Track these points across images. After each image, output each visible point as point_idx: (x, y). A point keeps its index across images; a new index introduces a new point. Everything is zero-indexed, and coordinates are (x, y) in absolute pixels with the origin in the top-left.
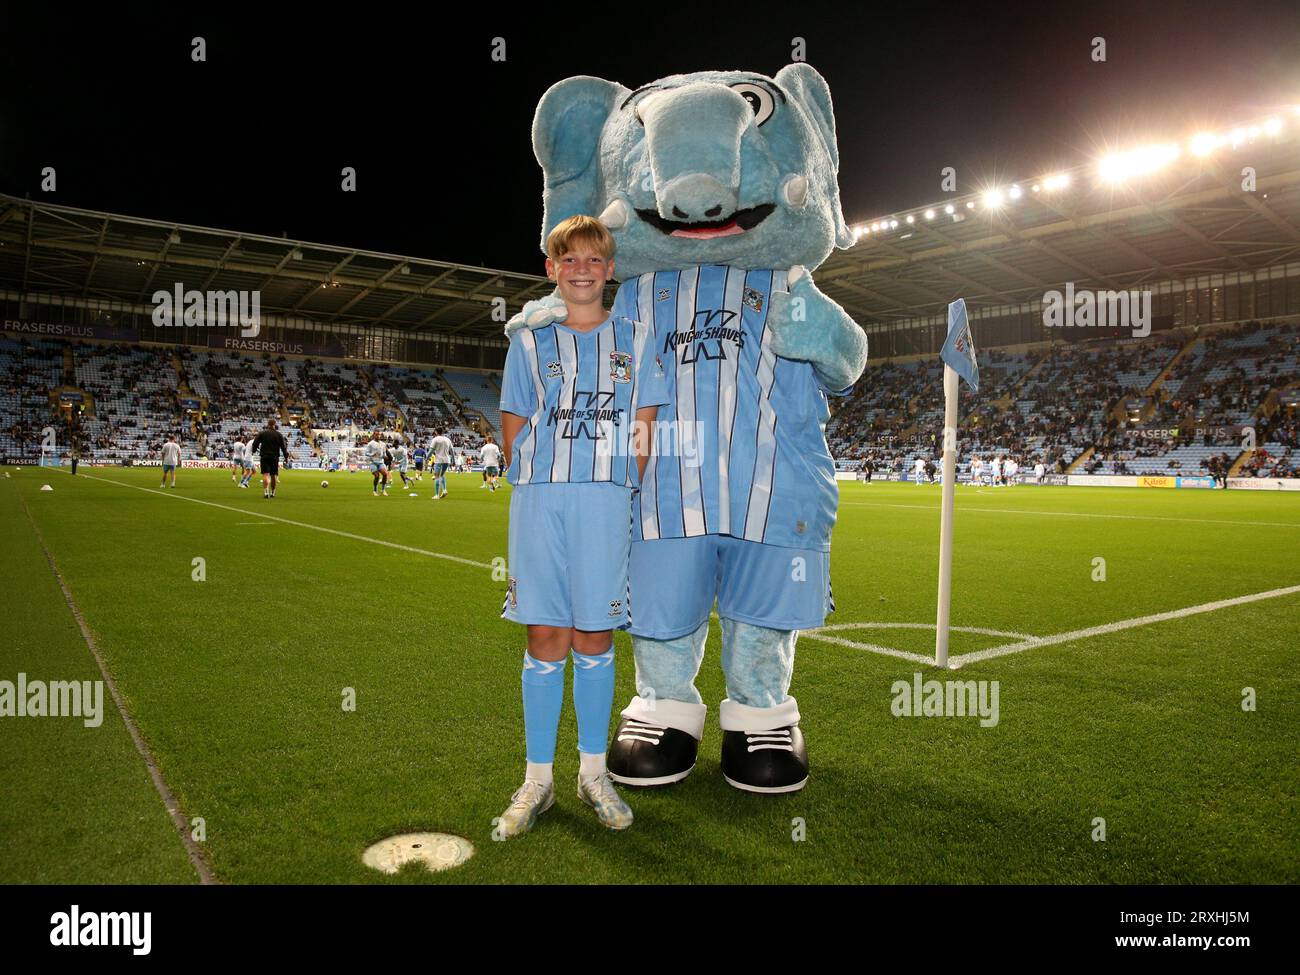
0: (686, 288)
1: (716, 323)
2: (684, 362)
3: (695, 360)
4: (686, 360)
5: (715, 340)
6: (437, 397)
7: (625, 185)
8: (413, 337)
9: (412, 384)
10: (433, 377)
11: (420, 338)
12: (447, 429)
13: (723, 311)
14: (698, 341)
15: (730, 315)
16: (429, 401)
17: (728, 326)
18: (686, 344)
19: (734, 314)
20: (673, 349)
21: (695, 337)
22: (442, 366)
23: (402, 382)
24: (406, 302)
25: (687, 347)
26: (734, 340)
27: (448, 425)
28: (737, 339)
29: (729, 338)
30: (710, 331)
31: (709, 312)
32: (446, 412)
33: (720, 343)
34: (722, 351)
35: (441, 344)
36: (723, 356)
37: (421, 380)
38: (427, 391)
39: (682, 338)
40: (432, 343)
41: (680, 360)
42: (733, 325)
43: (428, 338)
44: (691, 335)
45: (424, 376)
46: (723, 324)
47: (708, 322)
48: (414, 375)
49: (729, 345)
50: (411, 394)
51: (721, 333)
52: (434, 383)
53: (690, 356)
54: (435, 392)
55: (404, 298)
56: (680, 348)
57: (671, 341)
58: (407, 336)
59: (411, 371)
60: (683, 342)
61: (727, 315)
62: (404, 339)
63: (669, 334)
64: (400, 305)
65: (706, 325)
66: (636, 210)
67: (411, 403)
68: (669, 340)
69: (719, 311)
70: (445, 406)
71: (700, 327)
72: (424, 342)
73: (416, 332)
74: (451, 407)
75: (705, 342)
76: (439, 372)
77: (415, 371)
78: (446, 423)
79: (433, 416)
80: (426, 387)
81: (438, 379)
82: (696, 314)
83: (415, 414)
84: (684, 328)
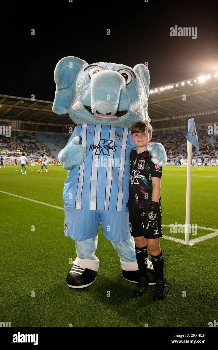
0: (98, 131)
1: (107, 144)
2: (95, 155)
3: (99, 155)
4: (96, 154)
5: (106, 149)
6: (33, 141)
7: (82, 97)
8: (25, 122)
9: (26, 137)
10: (32, 135)
11: (28, 123)
12: (36, 151)
13: (109, 140)
14: (101, 149)
15: (111, 141)
16: (31, 142)
17: (110, 145)
18: (97, 149)
19: (112, 141)
20: (92, 150)
21: (100, 147)
22: (35, 132)
23: (22, 136)
24: (23, 112)
25: (97, 150)
26: (112, 149)
27: (37, 150)
28: (113, 149)
29: (111, 149)
30: (105, 146)
31: (105, 140)
32: (36, 146)
33: (108, 150)
34: (109, 153)
35: (34, 125)
36: (109, 155)
37: (28, 136)
38: (30, 139)
39: (96, 147)
40: (31, 125)
41: (94, 154)
42: (112, 145)
43: (30, 123)
44: (99, 146)
45: (29, 135)
46: (109, 144)
47: (104, 143)
48: (26, 134)
49: (111, 151)
50: (25, 140)
51: (108, 147)
52: (32, 137)
53: (97, 153)
54: (32, 139)
55: (22, 111)
56: (95, 150)
57: (92, 147)
58: (23, 122)
59: (25, 133)
60: (96, 148)
61: (110, 141)
62: (23, 123)
63: (91, 145)
64: (22, 113)
65: (103, 144)
66: (84, 105)
67: (25, 143)
68: (91, 147)
69: (108, 140)
70: (36, 144)
71: (101, 144)
72: (29, 124)
73: (26, 121)
74: (37, 144)
75: (103, 149)
76: (34, 133)
77: (26, 133)
78: (36, 149)
79: (32, 147)
80: (30, 138)
81: (34, 136)
82: (100, 140)
83: (26, 146)
84: (96, 144)
